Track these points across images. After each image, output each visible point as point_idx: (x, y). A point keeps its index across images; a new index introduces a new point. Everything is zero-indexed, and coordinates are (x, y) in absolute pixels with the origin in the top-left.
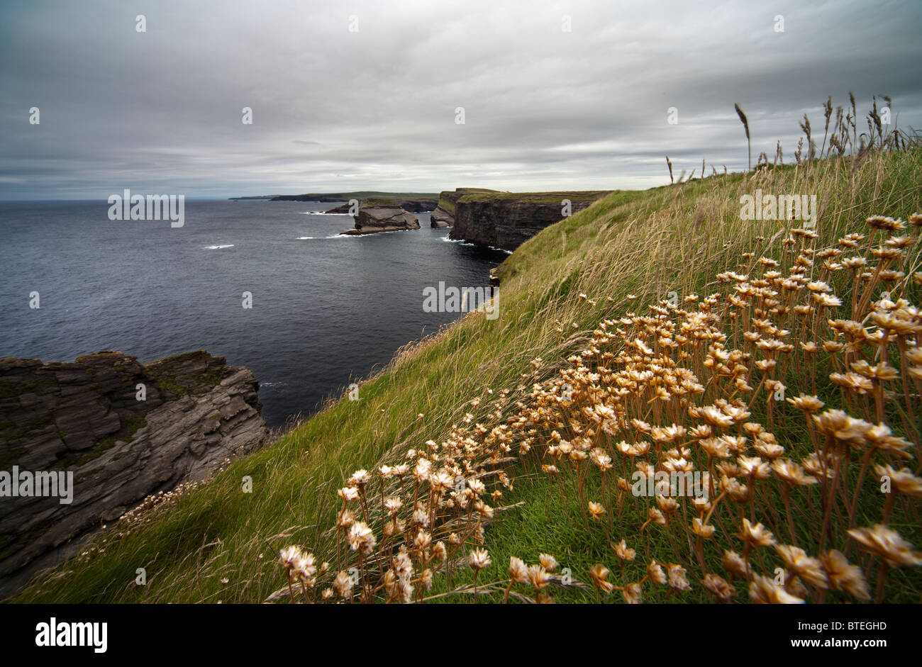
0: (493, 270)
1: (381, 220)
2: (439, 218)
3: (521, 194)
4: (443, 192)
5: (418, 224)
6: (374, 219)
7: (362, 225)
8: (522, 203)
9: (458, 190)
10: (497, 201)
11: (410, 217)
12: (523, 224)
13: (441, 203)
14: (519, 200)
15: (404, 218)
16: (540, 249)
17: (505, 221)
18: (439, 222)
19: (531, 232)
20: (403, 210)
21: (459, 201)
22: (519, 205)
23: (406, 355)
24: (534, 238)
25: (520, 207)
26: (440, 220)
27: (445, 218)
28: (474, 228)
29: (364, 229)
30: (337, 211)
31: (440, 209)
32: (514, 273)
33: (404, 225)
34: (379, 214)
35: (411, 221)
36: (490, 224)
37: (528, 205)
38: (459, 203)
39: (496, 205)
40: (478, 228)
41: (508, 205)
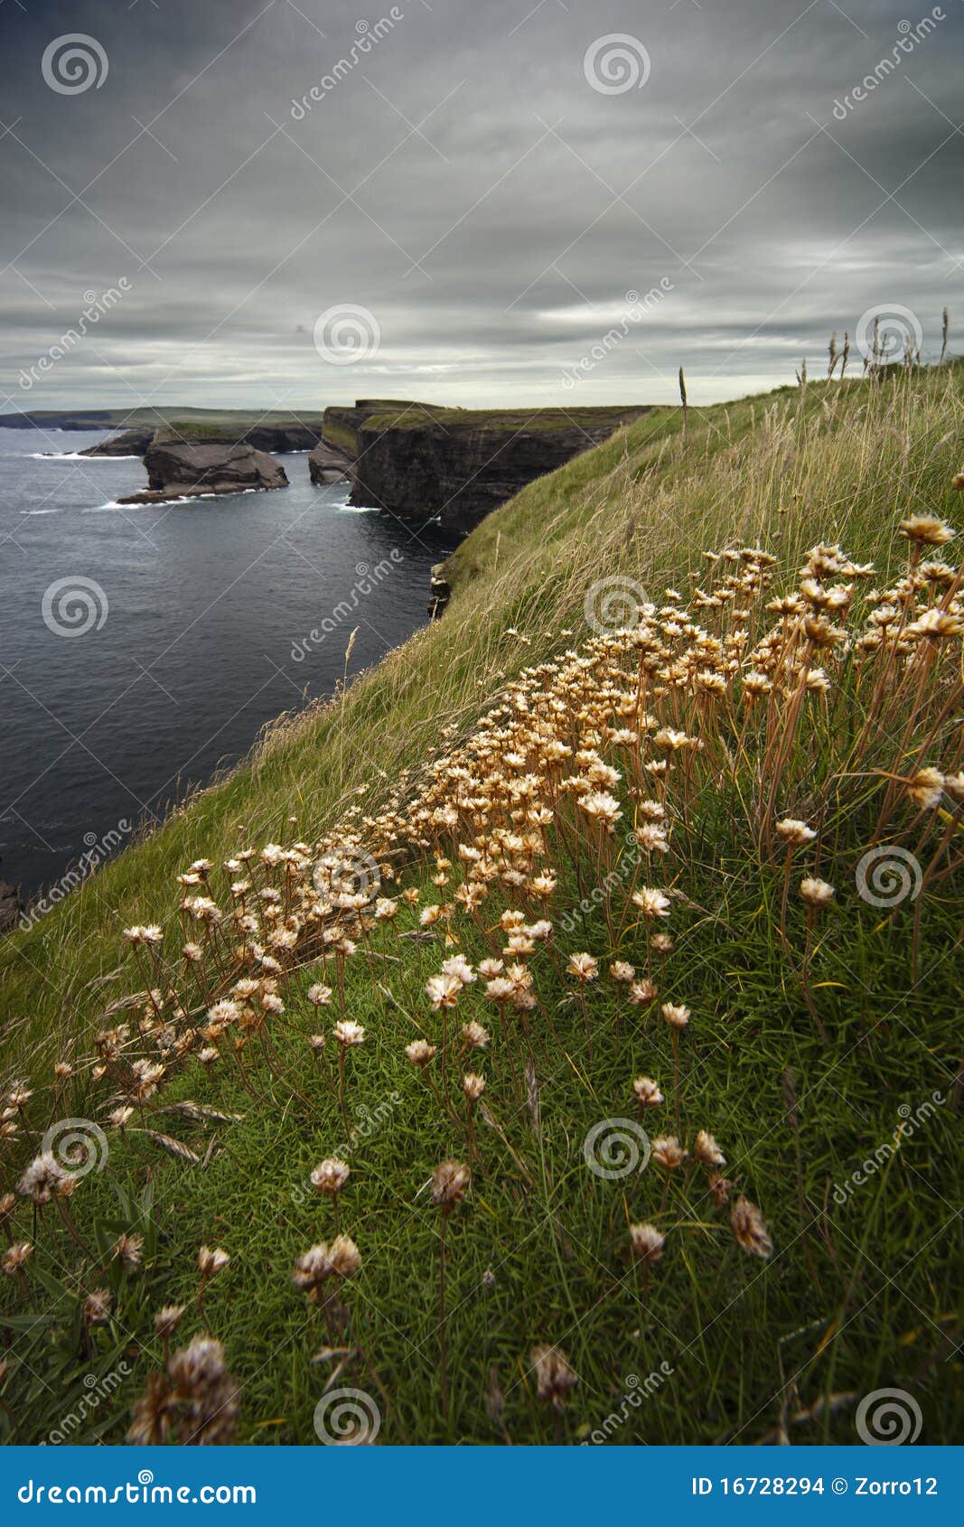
0: (437, 568)
1: (204, 470)
2: (325, 463)
3: (484, 412)
4: (329, 410)
5: (284, 477)
6: (189, 467)
7: (164, 480)
8: (486, 432)
9: (360, 403)
10: (437, 428)
11: (266, 461)
12: (491, 474)
13: (327, 432)
14: (480, 425)
15: (253, 465)
16: (519, 524)
17: (457, 467)
18: (327, 473)
19: (506, 488)
20: (250, 448)
21: (364, 427)
22: (482, 436)
23: (279, 735)
24: (510, 503)
25: (484, 440)
26: (327, 468)
27: (338, 462)
28: (398, 482)
29: (169, 490)
30: (103, 450)
31: (327, 444)
32: (475, 572)
33: (255, 479)
34: (199, 456)
35: (268, 472)
36: (429, 476)
37: (498, 436)
38: (364, 432)
39: (438, 436)
40: (406, 484)
41: (460, 435)
